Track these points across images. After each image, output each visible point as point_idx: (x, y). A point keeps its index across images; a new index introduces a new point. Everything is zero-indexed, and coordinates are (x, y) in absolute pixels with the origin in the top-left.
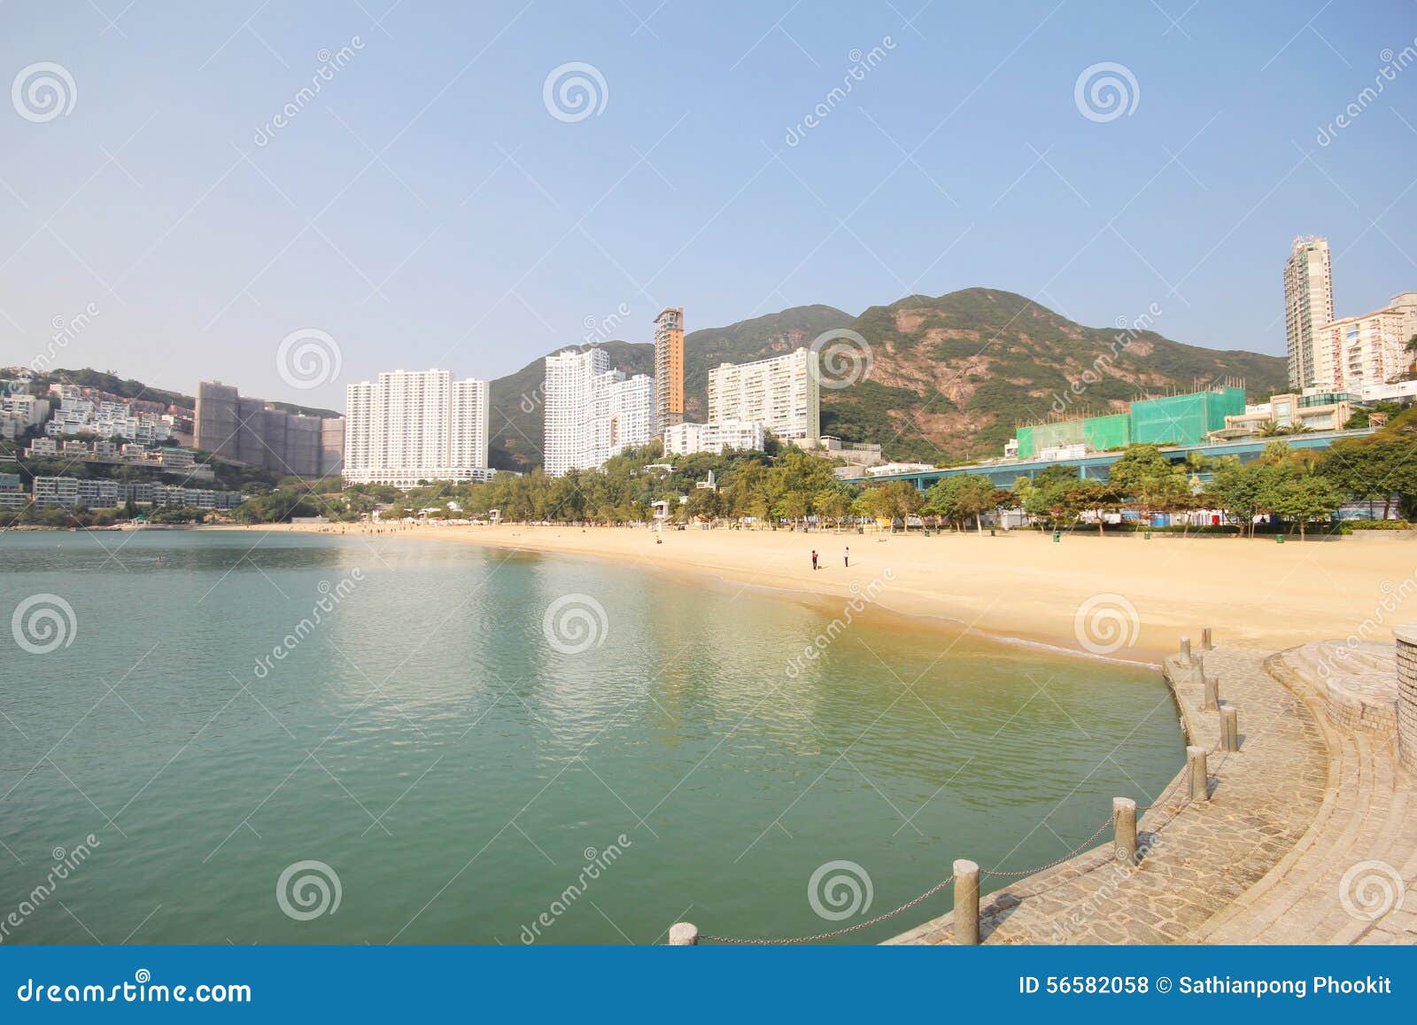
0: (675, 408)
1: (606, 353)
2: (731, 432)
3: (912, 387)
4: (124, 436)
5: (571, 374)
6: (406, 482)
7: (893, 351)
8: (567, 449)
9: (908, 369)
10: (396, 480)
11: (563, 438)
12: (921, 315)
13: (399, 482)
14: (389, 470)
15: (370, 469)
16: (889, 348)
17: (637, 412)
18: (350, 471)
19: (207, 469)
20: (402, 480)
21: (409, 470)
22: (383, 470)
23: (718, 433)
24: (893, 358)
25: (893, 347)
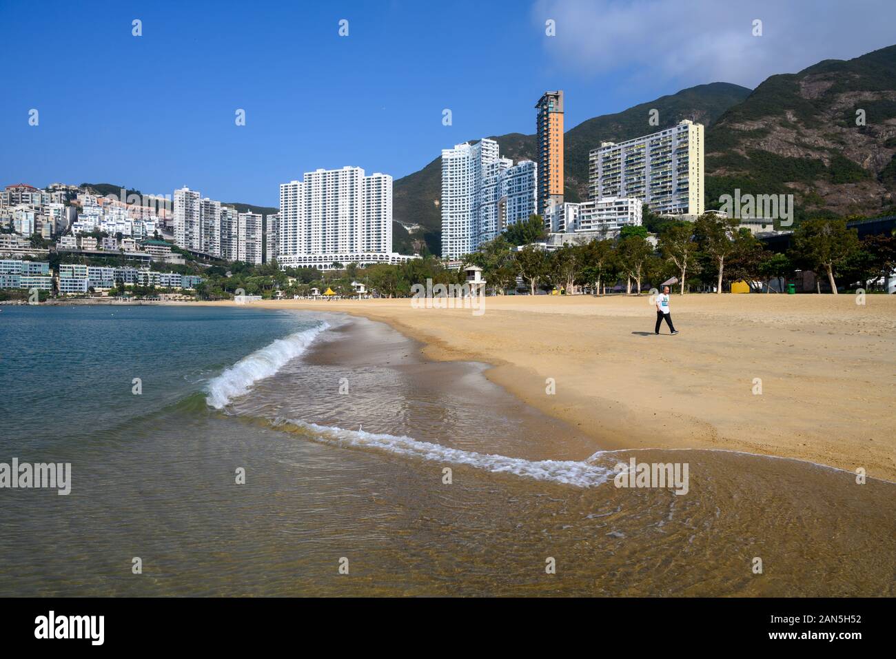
0: (556, 189)
1: (495, 142)
2: (607, 209)
3: (815, 155)
4: (124, 233)
5: (464, 165)
6: (326, 266)
7: (795, 119)
8: (461, 234)
9: (813, 137)
10: (318, 264)
11: (458, 224)
12: (828, 79)
13: (321, 266)
14: (313, 256)
15: (298, 255)
16: (791, 117)
17: (522, 196)
18: (283, 257)
19: (179, 257)
20: (323, 264)
21: (328, 256)
22: (308, 256)
23: (594, 211)
24: (794, 127)
25: (794, 116)
